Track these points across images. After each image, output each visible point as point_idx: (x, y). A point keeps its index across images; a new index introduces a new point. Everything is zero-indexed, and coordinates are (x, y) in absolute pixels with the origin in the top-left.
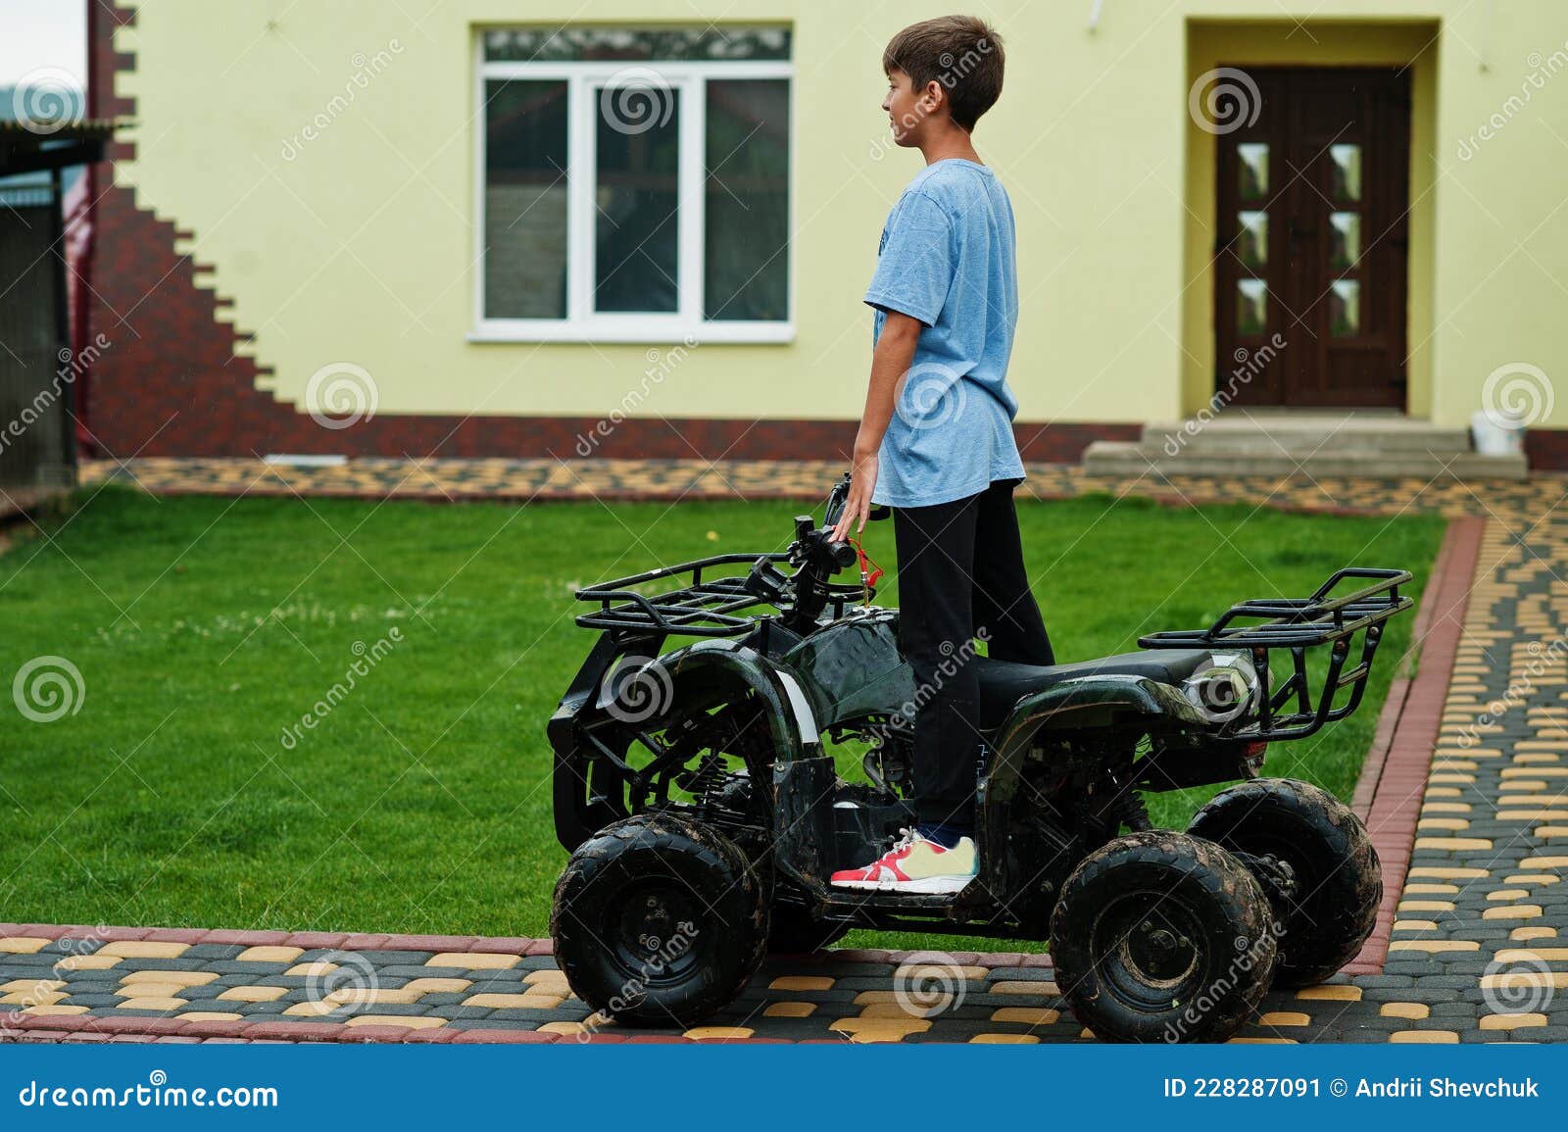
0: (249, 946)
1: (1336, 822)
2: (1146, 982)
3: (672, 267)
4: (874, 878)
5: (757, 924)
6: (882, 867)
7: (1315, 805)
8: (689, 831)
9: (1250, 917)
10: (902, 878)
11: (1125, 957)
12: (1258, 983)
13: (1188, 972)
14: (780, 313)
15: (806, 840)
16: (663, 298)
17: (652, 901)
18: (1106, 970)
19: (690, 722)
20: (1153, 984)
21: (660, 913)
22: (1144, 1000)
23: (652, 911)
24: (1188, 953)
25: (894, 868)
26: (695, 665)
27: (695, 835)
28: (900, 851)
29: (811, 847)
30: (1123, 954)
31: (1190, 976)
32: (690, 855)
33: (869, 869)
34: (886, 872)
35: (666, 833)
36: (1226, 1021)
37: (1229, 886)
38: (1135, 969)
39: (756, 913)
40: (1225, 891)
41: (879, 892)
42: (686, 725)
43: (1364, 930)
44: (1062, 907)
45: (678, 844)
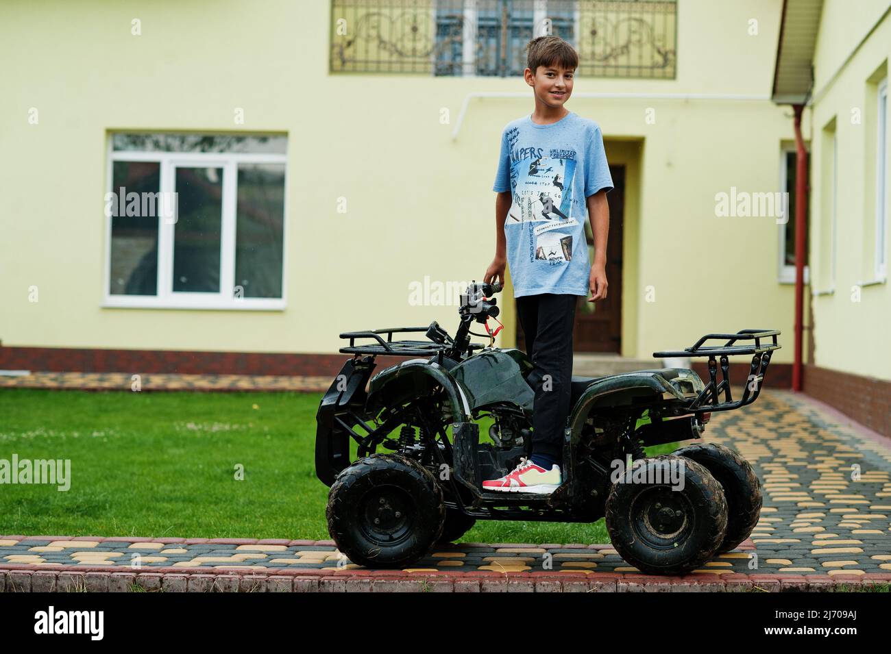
0: (133, 543)
1: (740, 464)
2: (658, 535)
3: (217, 267)
4: (507, 485)
5: (441, 511)
6: (511, 479)
7: (728, 455)
8: (405, 461)
9: (717, 498)
10: (522, 485)
11: (647, 522)
12: (721, 533)
13: (681, 530)
14: (277, 294)
15: (469, 464)
16: (211, 284)
17: (382, 500)
18: (638, 529)
19: (394, 410)
20: (662, 536)
21: (387, 506)
22: (658, 544)
23: (382, 505)
24: (681, 519)
25: (518, 480)
26: (407, 372)
27: (408, 463)
28: (520, 470)
29: (472, 469)
30: (645, 522)
31: (682, 531)
32: (406, 473)
33: (504, 480)
34: (513, 482)
35: (393, 462)
36: (704, 553)
37: (706, 481)
38: (651, 529)
39: (441, 505)
40: (704, 483)
41: (510, 493)
42: (392, 412)
43: (754, 522)
44: (614, 495)
45: (399, 467)
